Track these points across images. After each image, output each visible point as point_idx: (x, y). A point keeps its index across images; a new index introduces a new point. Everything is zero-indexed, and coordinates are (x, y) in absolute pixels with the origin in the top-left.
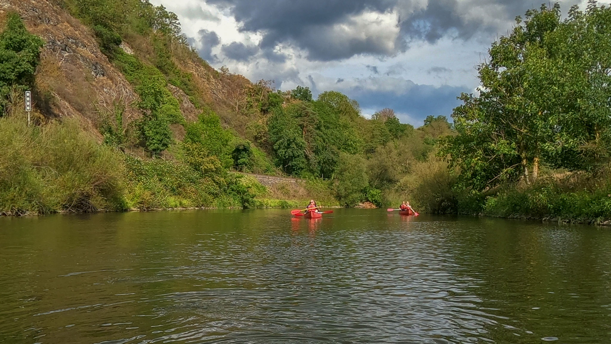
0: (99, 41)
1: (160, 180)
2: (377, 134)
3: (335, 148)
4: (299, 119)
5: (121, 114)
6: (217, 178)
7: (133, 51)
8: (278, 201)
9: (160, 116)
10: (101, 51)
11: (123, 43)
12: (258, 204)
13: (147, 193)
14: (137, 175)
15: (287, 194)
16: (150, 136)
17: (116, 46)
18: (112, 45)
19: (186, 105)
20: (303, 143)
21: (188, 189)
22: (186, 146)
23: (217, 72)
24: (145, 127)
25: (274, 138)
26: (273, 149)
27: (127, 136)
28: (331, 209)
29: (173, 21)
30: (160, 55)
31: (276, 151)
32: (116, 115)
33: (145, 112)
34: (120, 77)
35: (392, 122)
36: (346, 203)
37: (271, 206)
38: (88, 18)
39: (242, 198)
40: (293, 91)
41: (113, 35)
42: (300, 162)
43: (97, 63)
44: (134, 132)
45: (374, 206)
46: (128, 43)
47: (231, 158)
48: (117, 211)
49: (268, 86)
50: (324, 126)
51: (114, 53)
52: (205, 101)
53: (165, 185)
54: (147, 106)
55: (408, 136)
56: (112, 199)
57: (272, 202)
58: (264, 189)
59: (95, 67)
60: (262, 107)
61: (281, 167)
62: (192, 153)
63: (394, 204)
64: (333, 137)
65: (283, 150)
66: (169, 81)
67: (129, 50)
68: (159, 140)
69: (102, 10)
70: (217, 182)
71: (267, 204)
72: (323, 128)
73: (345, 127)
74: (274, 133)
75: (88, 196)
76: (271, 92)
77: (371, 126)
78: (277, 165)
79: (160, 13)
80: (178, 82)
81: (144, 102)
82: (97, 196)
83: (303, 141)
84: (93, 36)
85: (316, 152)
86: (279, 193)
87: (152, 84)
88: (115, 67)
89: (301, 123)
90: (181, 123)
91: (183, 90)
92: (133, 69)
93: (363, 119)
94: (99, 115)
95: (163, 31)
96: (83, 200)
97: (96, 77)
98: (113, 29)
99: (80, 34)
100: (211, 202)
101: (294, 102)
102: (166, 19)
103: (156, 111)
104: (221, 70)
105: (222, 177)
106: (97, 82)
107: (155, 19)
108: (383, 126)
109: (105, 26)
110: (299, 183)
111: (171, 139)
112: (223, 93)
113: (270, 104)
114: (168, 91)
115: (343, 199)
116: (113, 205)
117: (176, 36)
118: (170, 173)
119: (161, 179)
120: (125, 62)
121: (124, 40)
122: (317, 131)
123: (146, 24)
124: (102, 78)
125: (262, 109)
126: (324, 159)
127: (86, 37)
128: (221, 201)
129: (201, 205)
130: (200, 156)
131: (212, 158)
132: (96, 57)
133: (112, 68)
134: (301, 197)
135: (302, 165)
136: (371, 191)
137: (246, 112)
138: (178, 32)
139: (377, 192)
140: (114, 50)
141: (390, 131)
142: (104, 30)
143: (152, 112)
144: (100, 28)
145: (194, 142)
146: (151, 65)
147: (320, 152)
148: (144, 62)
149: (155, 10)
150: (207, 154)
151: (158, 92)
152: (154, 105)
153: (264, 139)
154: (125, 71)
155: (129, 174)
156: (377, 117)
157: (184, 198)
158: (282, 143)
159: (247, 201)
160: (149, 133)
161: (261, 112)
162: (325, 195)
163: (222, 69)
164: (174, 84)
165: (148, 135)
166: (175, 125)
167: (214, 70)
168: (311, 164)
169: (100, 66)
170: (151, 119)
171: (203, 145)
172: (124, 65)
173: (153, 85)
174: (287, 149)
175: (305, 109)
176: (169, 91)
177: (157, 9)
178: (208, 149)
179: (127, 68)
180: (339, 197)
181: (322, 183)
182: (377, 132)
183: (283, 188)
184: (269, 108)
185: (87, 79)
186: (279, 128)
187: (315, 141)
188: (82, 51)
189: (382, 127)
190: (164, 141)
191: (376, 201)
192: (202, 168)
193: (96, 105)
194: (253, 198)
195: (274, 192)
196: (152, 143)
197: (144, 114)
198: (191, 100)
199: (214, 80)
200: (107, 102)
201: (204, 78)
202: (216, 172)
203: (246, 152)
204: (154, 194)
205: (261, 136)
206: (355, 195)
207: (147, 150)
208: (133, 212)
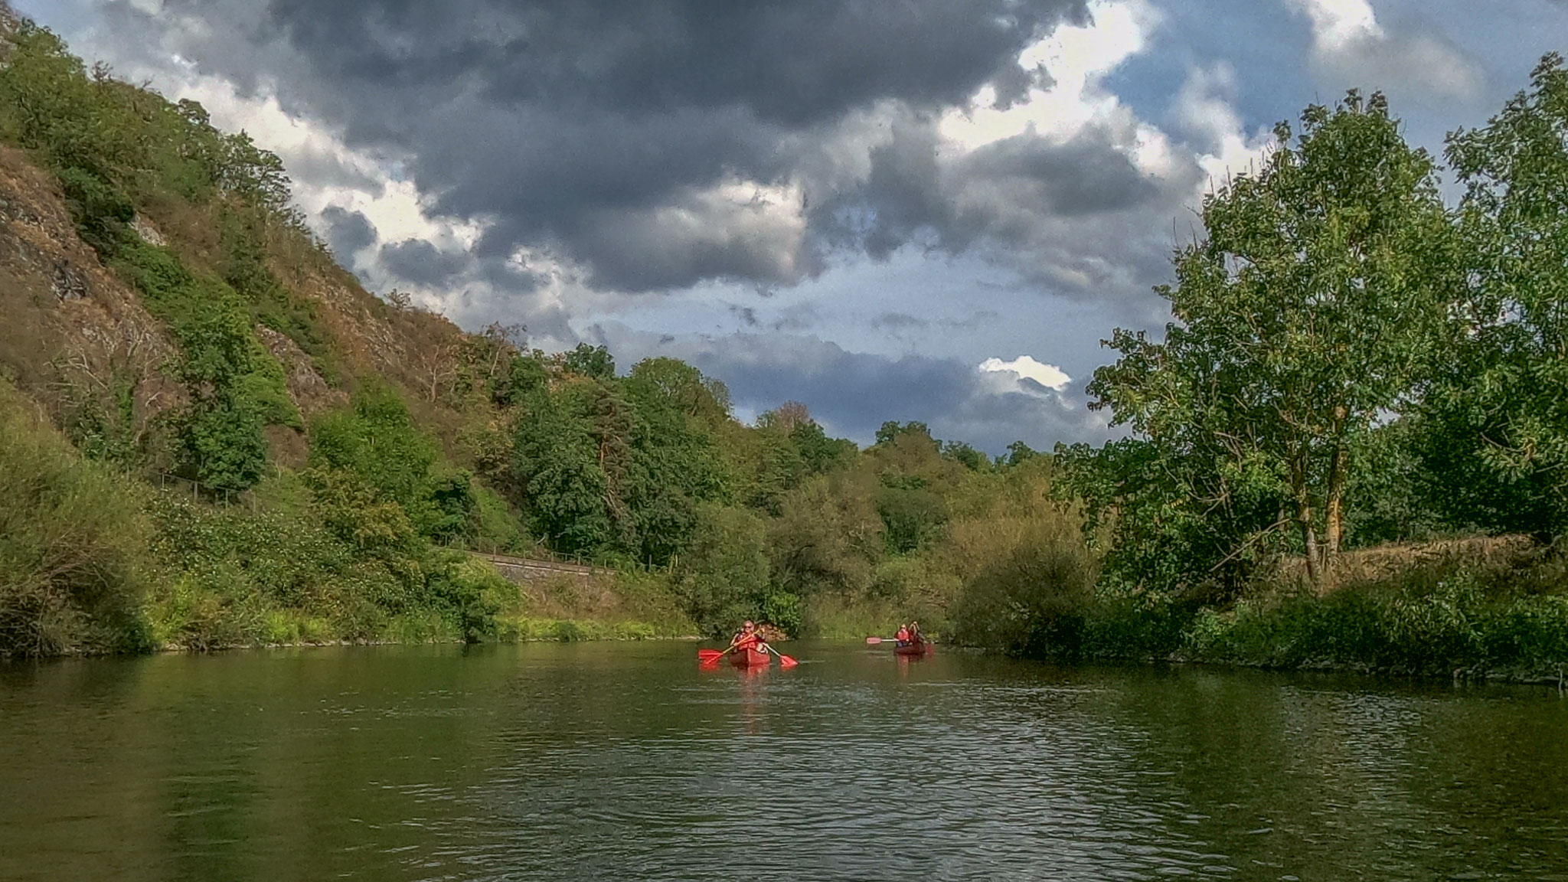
0: (74, 208)
1: (245, 565)
2: (772, 463)
3: (678, 492)
4: (590, 420)
5: (131, 393)
6: (399, 561)
7: (165, 239)
8: (551, 622)
9: (240, 401)
10: (79, 234)
11: (138, 217)
12: (503, 630)
13: (212, 600)
14: (180, 549)
15: (571, 603)
16: (208, 453)
17: (118, 224)
18: (110, 222)
19: (302, 379)
20: (601, 479)
21: (323, 590)
22: (316, 474)
23: (380, 302)
24: (196, 429)
25: (529, 465)
26: (525, 494)
27: (144, 451)
28: (679, 642)
29: (270, 173)
30: (236, 251)
31: (532, 497)
32: (117, 395)
33: (197, 390)
34: (129, 303)
35: (806, 434)
36: (716, 627)
37: (533, 636)
38: (44, 149)
39: (464, 616)
40: (569, 356)
41: (111, 193)
42: (593, 526)
43: (66, 262)
44: (166, 442)
45: (784, 635)
46: (151, 218)
47: (436, 509)
48: (120, 653)
49: (509, 339)
50: (652, 439)
51: (114, 242)
52: (351, 369)
53: (259, 580)
54: (204, 373)
55: (845, 468)
56: (108, 617)
57: (537, 625)
58: (516, 593)
59: (62, 272)
60: (496, 389)
61: (546, 536)
62: (330, 494)
63: (825, 631)
64: (672, 465)
65: (551, 497)
66: (260, 316)
67: (155, 234)
68: (233, 463)
69: (84, 131)
70: (400, 573)
71: (525, 631)
72: (648, 444)
73: (701, 441)
74: (528, 453)
75: (33, 609)
76: (518, 354)
77: (757, 442)
78: (536, 534)
79: (237, 150)
80: (284, 321)
81: (195, 362)
82: (62, 607)
83: (602, 473)
84: (56, 195)
85: (633, 501)
86: (552, 602)
87: (220, 317)
88: (117, 277)
89: (596, 429)
90: (290, 423)
91: (297, 341)
92: (163, 282)
93: (736, 425)
94: (69, 393)
95: (244, 197)
96: (14, 620)
97: (62, 299)
98: (113, 180)
99: (20, 187)
100: (385, 626)
101: (572, 380)
102: (252, 166)
103: (229, 386)
104: (391, 297)
105: (412, 557)
106: (64, 312)
107: (225, 167)
108: (786, 442)
109: (92, 170)
110: (598, 578)
111: (267, 461)
112: (398, 352)
113: (516, 383)
114: (256, 341)
115: (707, 618)
116: (110, 634)
117: (279, 210)
118: (272, 545)
119: (247, 562)
120: (143, 265)
121: (143, 209)
122: (636, 451)
123: (200, 177)
124: (78, 300)
125: (494, 394)
126: (652, 519)
127: (38, 195)
128: (410, 621)
129: (356, 634)
130: (354, 503)
131: (386, 507)
132: (65, 248)
133: (107, 279)
134: (608, 613)
135: (597, 533)
136: (774, 597)
137: (457, 400)
138: (284, 201)
139: (789, 601)
140: (114, 234)
141: (803, 454)
142: (88, 182)
143: (217, 387)
144: (75, 174)
145: (335, 464)
146: (212, 276)
147: (641, 502)
148: (193, 268)
149: (226, 143)
150: (371, 497)
151: (237, 337)
152: (223, 369)
153: (502, 467)
154: (143, 288)
155: (156, 546)
156: (769, 422)
157: (311, 614)
158: (549, 479)
159: (478, 623)
160: (206, 445)
161: (493, 402)
162: (664, 608)
163: (393, 296)
164: (272, 324)
165: (203, 448)
166: (274, 428)
167: (372, 297)
168: (619, 532)
169: (74, 271)
170: (211, 408)
171: (361, 473)
172: (140, 272)
173: (223, 318)
174: (562, 494)
175: (605, 396)
176: (261, 341)
177: (228, 141)
178: (376, 485)
179: (147, 280)
180: (697, 613)
181: (654, 578)
182: (771, 458)
183: (561, 589)
184: (513, 393)
185: (36, 300)
186: (541, 440)
187: (630, 474)
188: (24, 230)
189: (785, 446)
190: (245, 467)
191: (786, 623)
192: (358, 536)
193: (60, 366)
194: (492, 614)
195: (540, 598)
196: (214, 471)
197: (195, 394)
198: (317, 365)
199: (373, 321)
200: (91, 363)
201: (348, 314)
202: (395, 546)
203: (459, 499)
204: (228, 603)
205: (495, 460)
206: (737, 608)
207: (202, 491)
208: (167, 654)
